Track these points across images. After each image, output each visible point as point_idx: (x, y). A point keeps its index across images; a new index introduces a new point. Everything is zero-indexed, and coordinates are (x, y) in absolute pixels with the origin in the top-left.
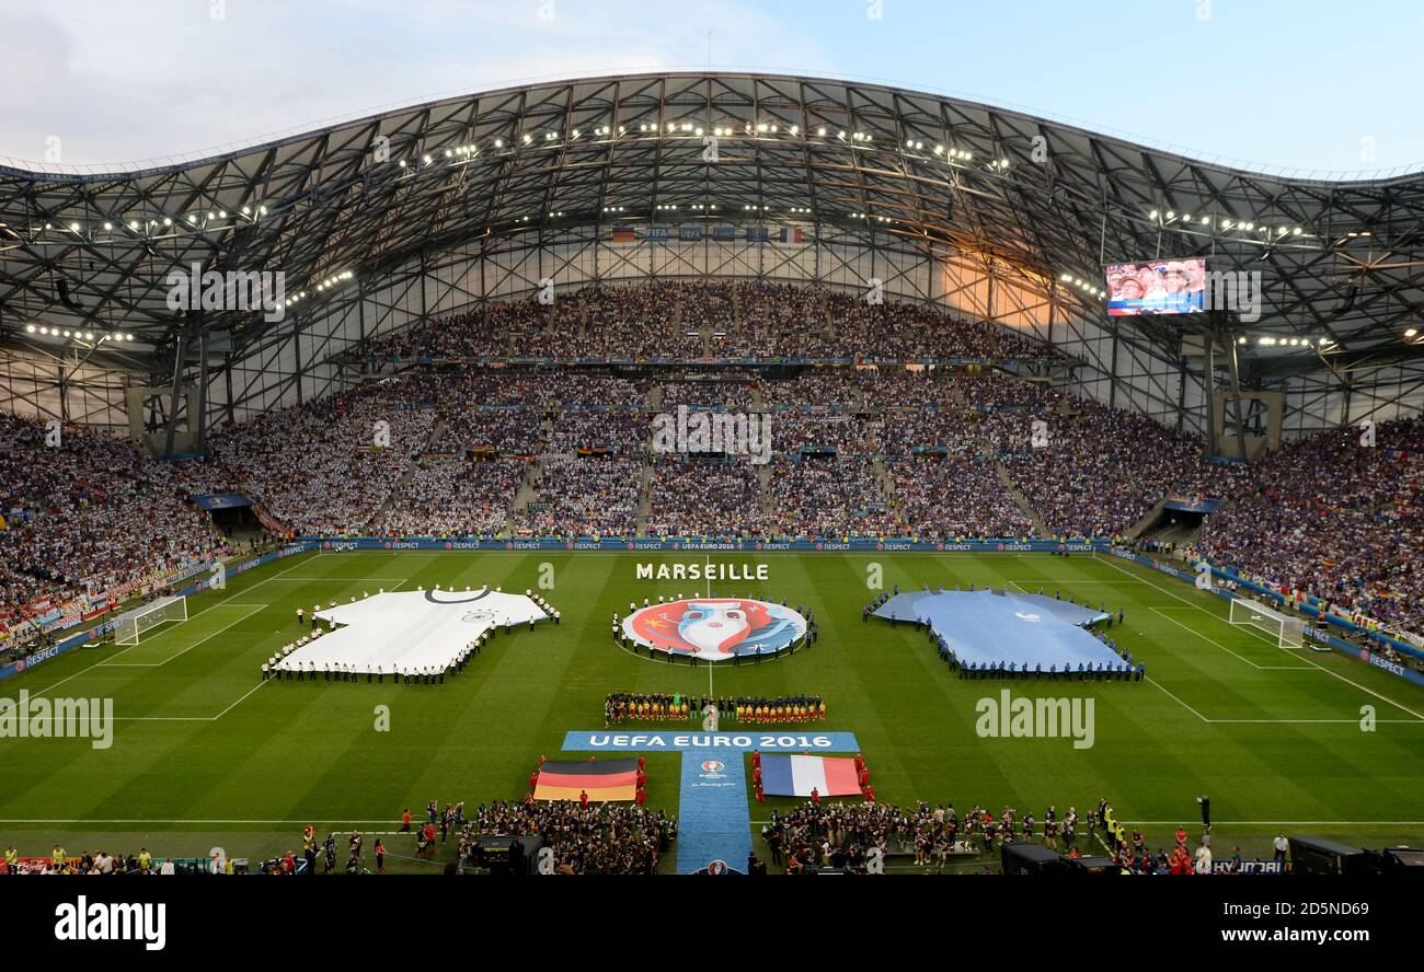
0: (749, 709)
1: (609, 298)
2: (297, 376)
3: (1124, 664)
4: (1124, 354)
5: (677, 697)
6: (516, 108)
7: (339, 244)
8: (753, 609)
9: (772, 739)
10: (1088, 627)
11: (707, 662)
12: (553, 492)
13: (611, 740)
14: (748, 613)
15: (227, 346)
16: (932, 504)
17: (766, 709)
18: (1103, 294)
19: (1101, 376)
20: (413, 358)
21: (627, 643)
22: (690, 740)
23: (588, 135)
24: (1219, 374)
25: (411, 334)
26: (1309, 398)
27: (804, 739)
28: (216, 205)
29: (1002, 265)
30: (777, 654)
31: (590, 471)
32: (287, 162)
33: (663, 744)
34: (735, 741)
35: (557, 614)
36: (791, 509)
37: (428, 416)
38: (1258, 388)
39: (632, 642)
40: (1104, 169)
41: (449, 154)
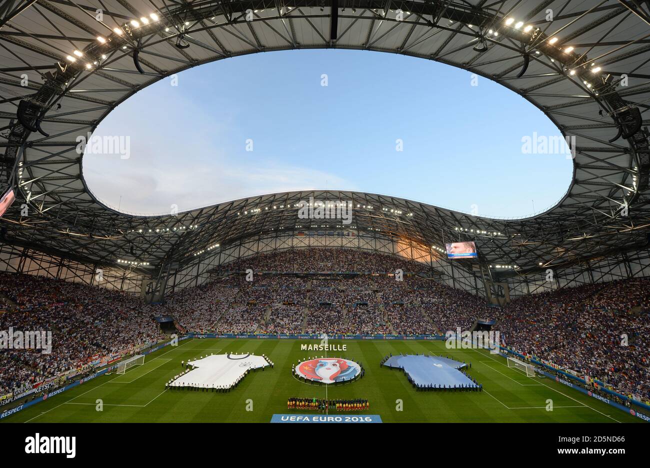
0: (341, 405)
1: (296, 253)
2: (197, 277)
3: (475, 384)
4: (455, 270)
5: (314, 399)
6: (273, 199)
7: (216, 236)
8: (342, 362)
9: (350, 418)
10: (460, 369)
11: (325, 384)
12: (275, 317)
13: (289, 418)
14: (340, 364)
15: (177, 267)
16: (401, 322)
17: (347, 405)
18: (446, 252)
19: (450, 278)
20: (234, 271)
21: (297, 376)
22: (319, 418)
23: (292, 206)
24: (486, 277)
25: (234, 263)
26: (516, 285)
27: (361, 418)
28: (183, 225)
29: (414, 243)
30: (351, 381)
31: (287, 310)
32: (205, 213)
33: (309, 420)
34: (336, 419)
35: (273, 364)
36: (354, 324)
37: (236, 290)
38: (499, 282)
39: (299, 376)
40: (440, 216)
41: (252, 211)
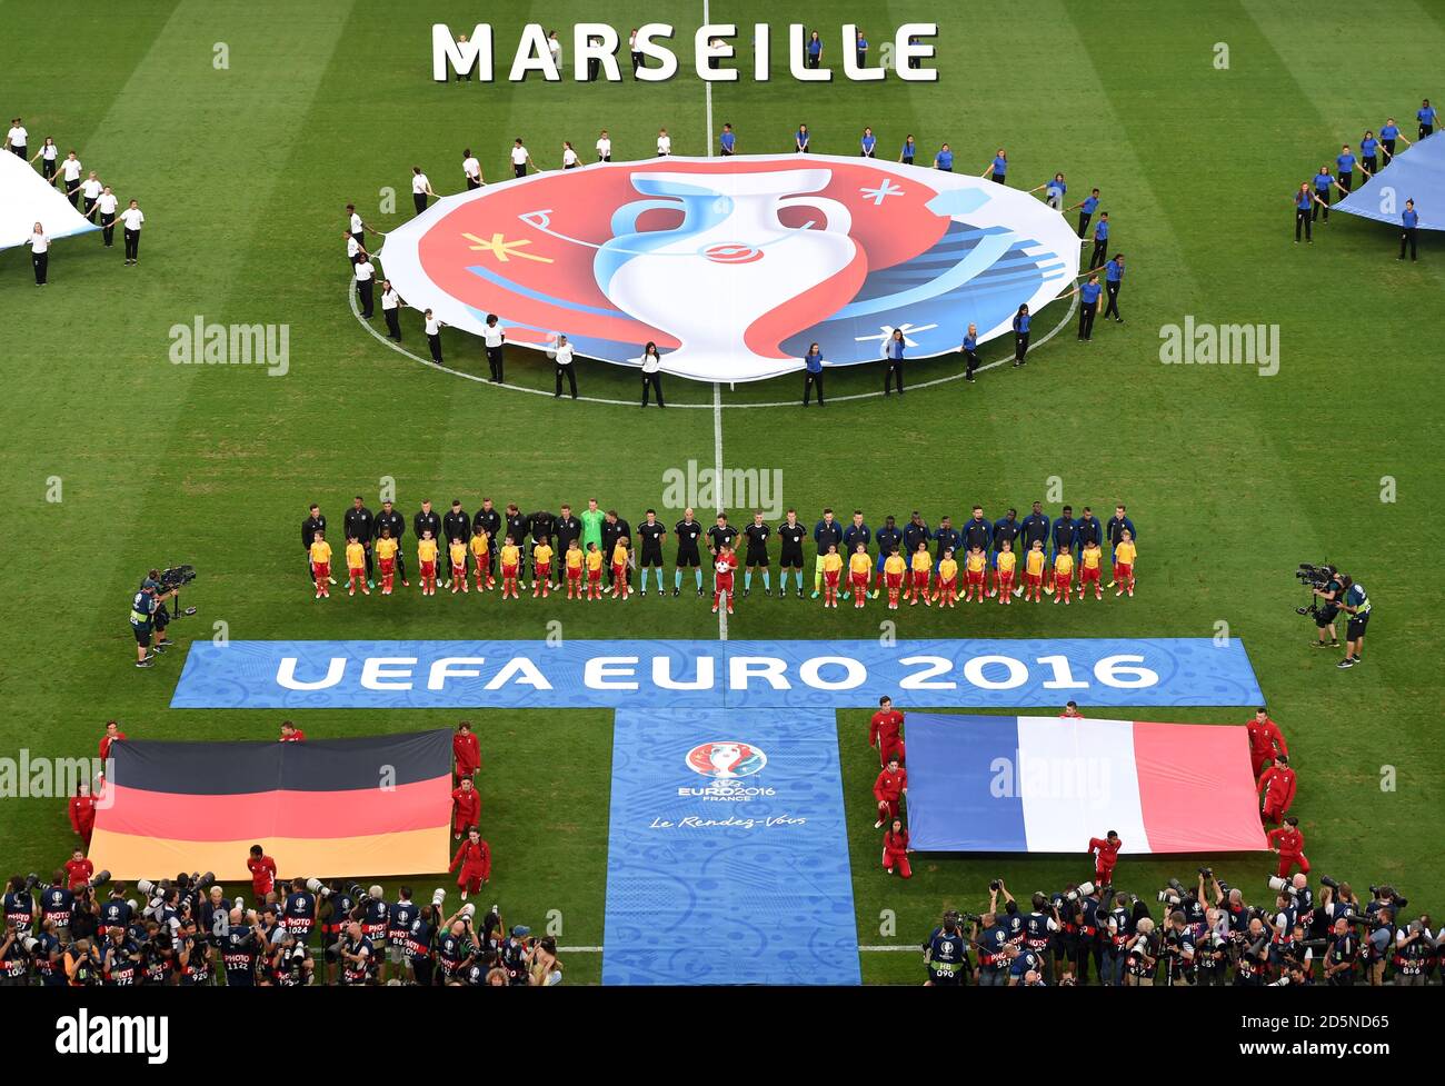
0: (861, 562)
5: (592, 519)
8: (879, 194)
9: (943, 665)
11: (702, 389)
13: (354, 671)
14: (858, 207)
17: (922, 561)
21: (403, 322)
22: (644, 670)
27: (1060, 664)
30: (972, 356)
33: (541, 683)
34: (809, 672)
35: (133, 219)
39: (419, 317)
